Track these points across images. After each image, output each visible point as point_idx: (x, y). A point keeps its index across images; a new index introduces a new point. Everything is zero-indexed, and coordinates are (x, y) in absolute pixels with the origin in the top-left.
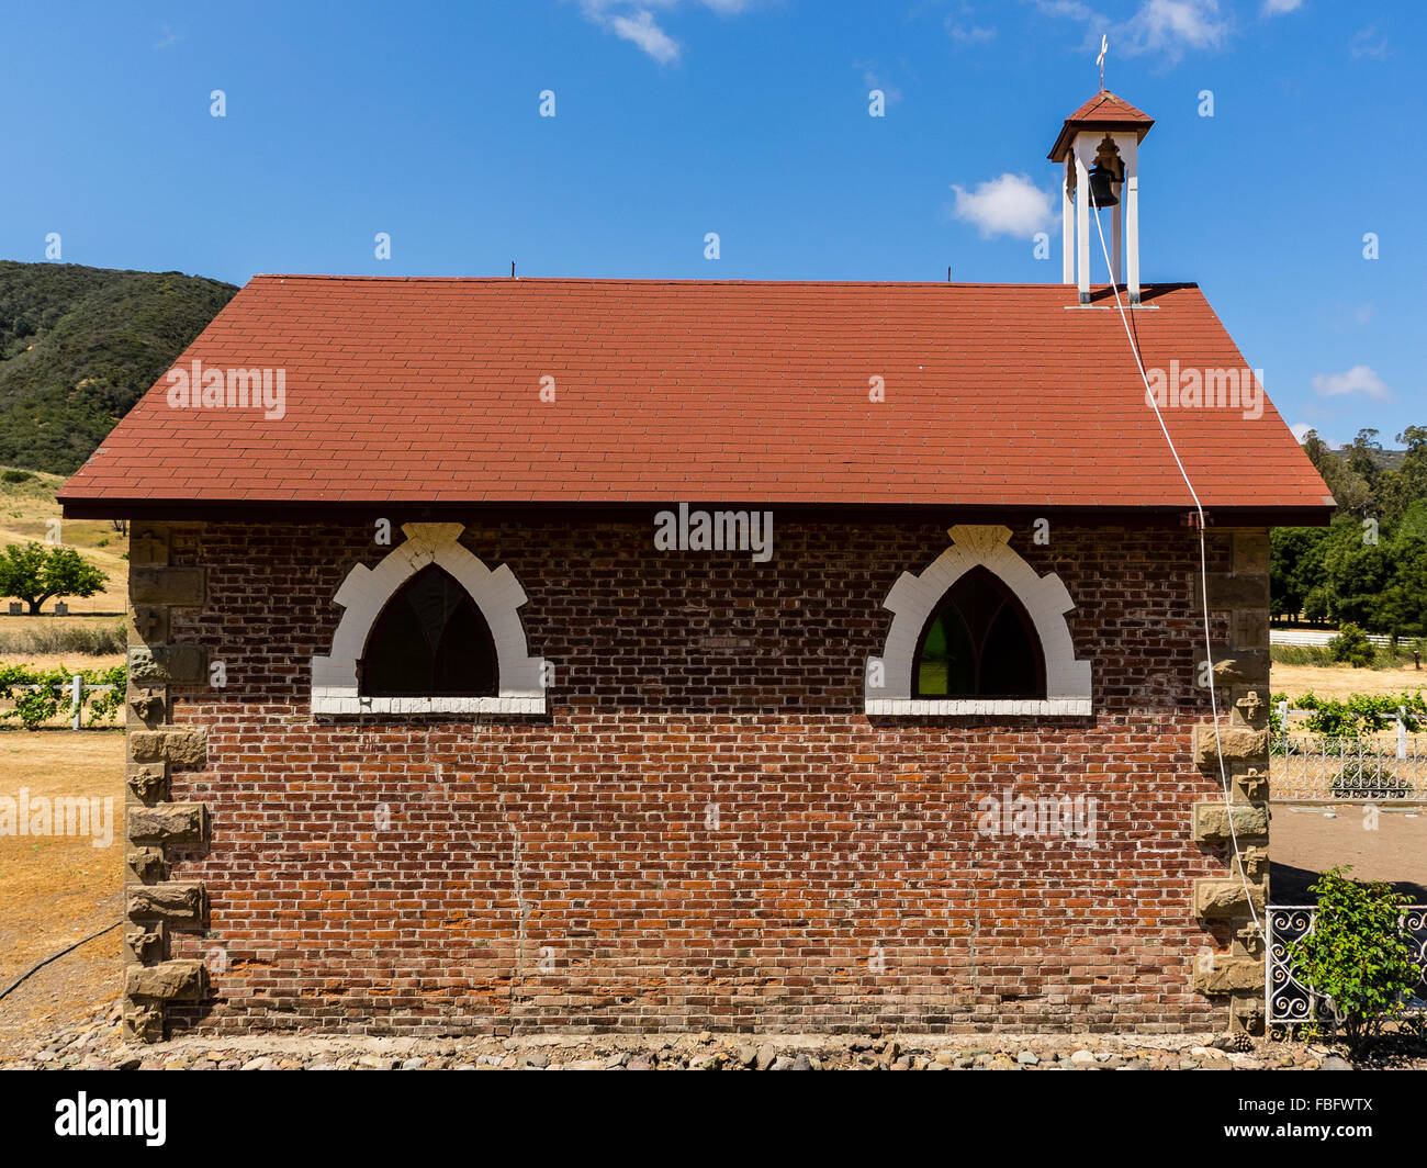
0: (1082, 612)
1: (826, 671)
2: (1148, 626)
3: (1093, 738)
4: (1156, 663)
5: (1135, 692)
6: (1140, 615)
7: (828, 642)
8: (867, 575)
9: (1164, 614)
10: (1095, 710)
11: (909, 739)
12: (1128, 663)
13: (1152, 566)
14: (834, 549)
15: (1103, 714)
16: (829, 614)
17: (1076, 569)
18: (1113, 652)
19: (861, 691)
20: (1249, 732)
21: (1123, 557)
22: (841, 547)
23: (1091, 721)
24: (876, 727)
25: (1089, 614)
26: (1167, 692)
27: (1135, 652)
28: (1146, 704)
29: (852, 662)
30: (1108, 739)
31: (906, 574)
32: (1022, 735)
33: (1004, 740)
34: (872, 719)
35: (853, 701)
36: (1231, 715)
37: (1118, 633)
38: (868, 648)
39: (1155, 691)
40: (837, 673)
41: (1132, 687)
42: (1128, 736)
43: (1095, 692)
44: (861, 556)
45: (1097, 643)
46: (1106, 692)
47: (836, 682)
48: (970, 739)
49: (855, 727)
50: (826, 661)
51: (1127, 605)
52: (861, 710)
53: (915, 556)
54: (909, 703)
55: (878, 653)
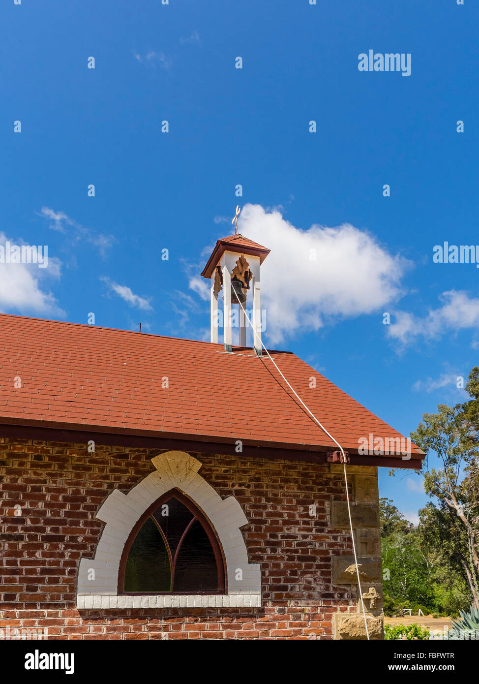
0: (253, 527)
1: (43, 571)
2: (300, 539)
3: (262, 625)
4: (306, 566)
5: (292, 588)
6: (295, 530)
7: (46, 546)
8: (83, 491)
9: (310, 530)
10: (264, 603)
11: (115, 629)
12: (287, 566)
13: (302, 495)
14: (55, 468)
15: (269, 605)
16: (48, 522)
17: (248, 494)
18: (275, 558)
19: (73, 589)
20: (371, 617)
21: (281, 487)
22: (62, 467)
23: (261, 611)
24: (86, 620)
25: (258, 529)
26: (314, 589)
27: (291, 558)
28: (300, 597)
29: (66, 564)
30: (273, 626)
31: (116, 491)
32: (208, 624)
33: (194, 628)
34: (82, 612)
35: (65, 598)
36: (358, 605)
37: (279, 544)
38: (81, 552)
39: (306, 588)
40: (53, 573)
41: (289, 585)
42: (287, 623)
43: (263, 589)
44: (78, 476)
45: (264, 551)
46: (272, 588)
47: (51, 581)
48: (166, 628)
49: (67, 620)
50: (43, 563)
51: (285, 523)
52: (72, 605)
53: (124, 478)
54: (116, 598)
55: (90, 556)
